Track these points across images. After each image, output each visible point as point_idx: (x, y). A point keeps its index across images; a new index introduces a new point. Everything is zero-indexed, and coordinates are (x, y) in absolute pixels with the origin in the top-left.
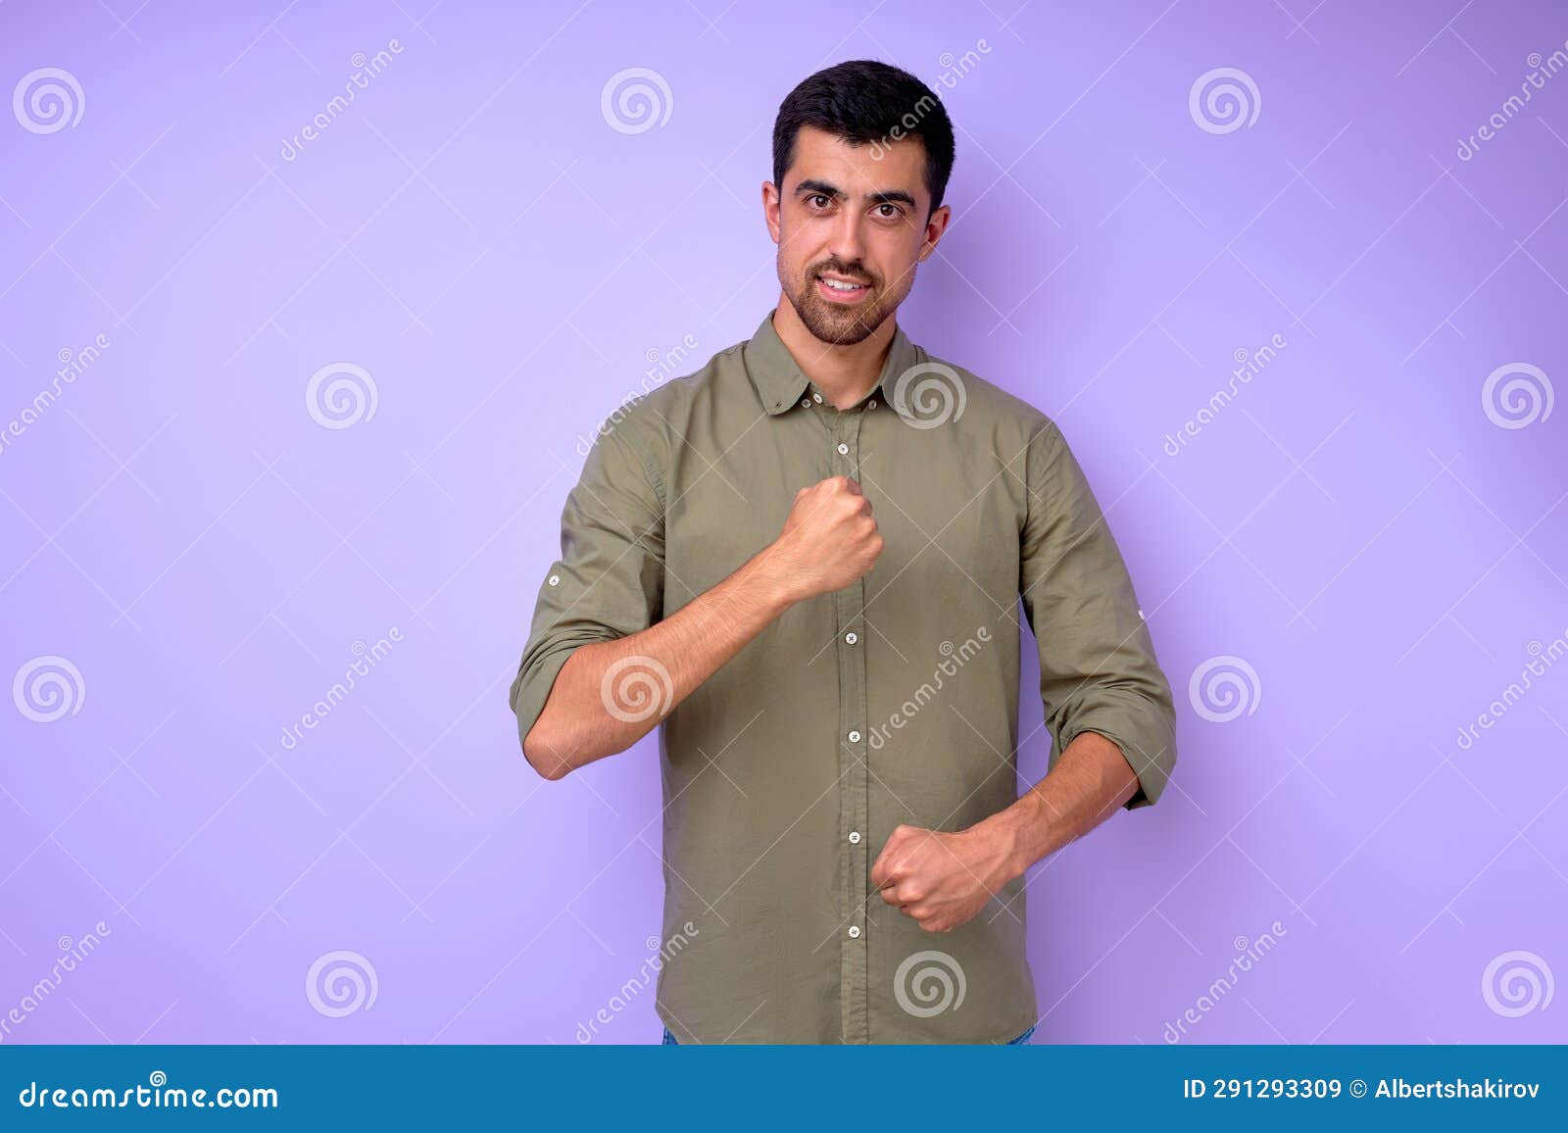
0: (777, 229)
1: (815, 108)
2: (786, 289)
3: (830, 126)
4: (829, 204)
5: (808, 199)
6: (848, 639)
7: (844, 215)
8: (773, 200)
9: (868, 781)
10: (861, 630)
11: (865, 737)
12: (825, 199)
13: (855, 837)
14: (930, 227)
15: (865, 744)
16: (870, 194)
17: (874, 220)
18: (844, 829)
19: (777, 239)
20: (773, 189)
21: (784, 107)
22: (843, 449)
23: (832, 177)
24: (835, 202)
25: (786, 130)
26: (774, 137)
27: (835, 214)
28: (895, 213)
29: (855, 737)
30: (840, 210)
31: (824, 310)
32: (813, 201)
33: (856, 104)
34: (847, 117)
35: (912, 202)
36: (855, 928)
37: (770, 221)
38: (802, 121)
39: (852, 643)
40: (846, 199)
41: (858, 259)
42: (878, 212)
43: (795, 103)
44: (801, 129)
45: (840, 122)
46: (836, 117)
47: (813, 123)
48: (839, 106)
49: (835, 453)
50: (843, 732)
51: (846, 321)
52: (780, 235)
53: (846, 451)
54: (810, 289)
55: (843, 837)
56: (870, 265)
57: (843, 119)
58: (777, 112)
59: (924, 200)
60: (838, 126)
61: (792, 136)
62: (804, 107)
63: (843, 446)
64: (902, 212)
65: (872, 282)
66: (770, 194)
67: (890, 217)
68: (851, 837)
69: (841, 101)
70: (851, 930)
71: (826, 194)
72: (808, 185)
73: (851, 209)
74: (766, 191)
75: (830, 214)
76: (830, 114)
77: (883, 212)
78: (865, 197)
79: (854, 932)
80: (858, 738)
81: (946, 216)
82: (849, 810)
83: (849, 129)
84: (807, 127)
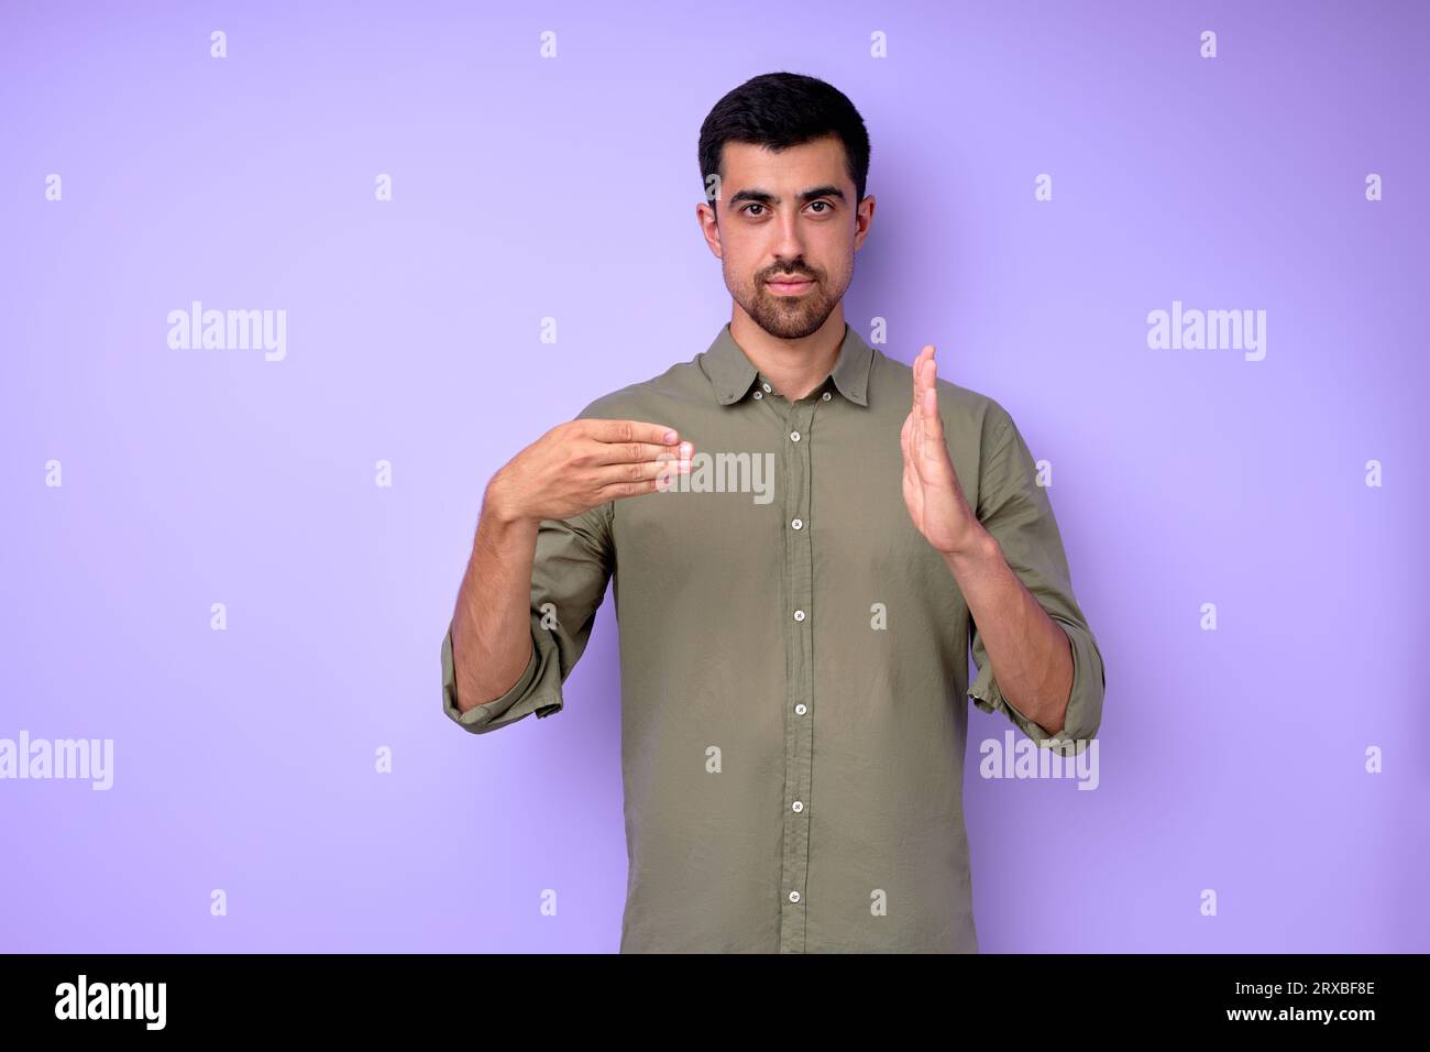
0: (718, 245)
1: (735, 123)
2: (737, 298)
3: (752, 137)
4: (764, 211)
5: (743, 210)
6: (796, 616)
7: (780, 218)
8: (709, 220)
9: (812, 753)
10: (809, 608)
11: (811, 709)
12: (759, 206)
13: (798, 807)
14: (859, 218)
15: (810, 717)
16: (800, 193)
17: (807, 217)
18: (788, 798)
19: (720, 255)
20: (707, 210)
21: (704, 130)
22: (795, 436)
23: (764, 184)
24: (770, 209)
25: (710, 150)
26: (700, 159)
27: (771, 218)
28: (826, 209)
29: (801, 710)
30: (775, 214)
31: (778, 306)
32: (749, 212)
33: (772, 112)
34: (766, 125)
35: (840, 194)
36: (796, 893)
37: (710, 240)
38: (725, 138)
39: (800, 619)
40: (779, 203)
41: (800, 256)
42: (811, 210)
43: (715, 122)
44: (726, 145)
45: (760, 131)
46: (757, 128)
47: (735, 137)
48: (757, 117)
49: (788, 440)
50: (790, 705)
51: (798, 313)
52: (722, 250)
53: (798, 438)
54: (760, 292)
55: (787, 806)
56: (811, 261)
57: (762, 128)
58: (698, 135)
59: (850, 191)
60: (759, 136)
61: (718, 153)
62: (723, 125)
63: (795, 433)
64: (832, 207)
65: (816, 277)
66: (705, 216)
67: (823, 212)
68: (794, 806)
69: (758, 112)
70: (791, 896)
71: (761, 203)
72: (742, 196)
73: (785, 210)
74: (701, 212)
75: (766, 220)
76: (751, 126)
77: (815, 208)
78: (796, 197)
79: (795, 897)
80: (805, 710)
81: (872, 206)
82: (794, 780)
83: (770, 137)
84: (731, 143)
